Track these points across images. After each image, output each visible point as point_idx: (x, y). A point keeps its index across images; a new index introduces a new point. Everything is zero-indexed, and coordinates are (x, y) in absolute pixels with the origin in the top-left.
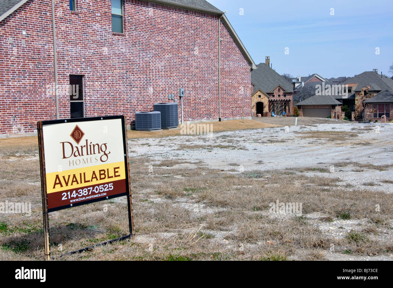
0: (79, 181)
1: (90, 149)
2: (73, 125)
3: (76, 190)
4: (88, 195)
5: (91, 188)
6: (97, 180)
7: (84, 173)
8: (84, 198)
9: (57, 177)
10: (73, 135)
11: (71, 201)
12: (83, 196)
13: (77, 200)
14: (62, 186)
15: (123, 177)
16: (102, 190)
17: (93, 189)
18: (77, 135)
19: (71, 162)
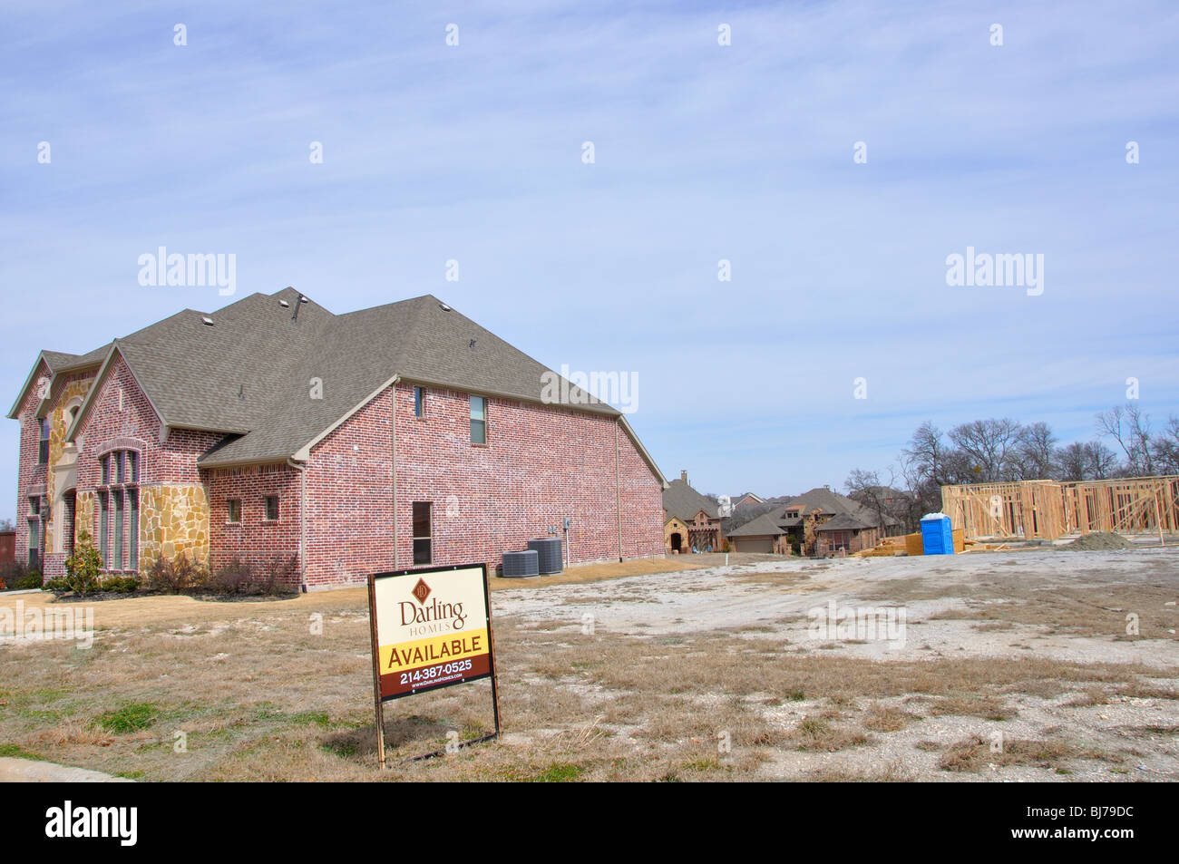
0: (424, 658)
1: (439, 610)
2: (415, 578)
3: (421, 669)
4: (437, 677)
5: (441, 667)
6: (449, 655)
7: (431, 646)
8: (431, 682)
9: (394, 651)
10: (415, 592)
11: (414, 686)
12: (430, 678)
13: (421, 684)
14: (400, 664)
15: (485, 650)
16: (455, 669)
17: (444, 668)
18: (422, 591)
19: (413, 630)
